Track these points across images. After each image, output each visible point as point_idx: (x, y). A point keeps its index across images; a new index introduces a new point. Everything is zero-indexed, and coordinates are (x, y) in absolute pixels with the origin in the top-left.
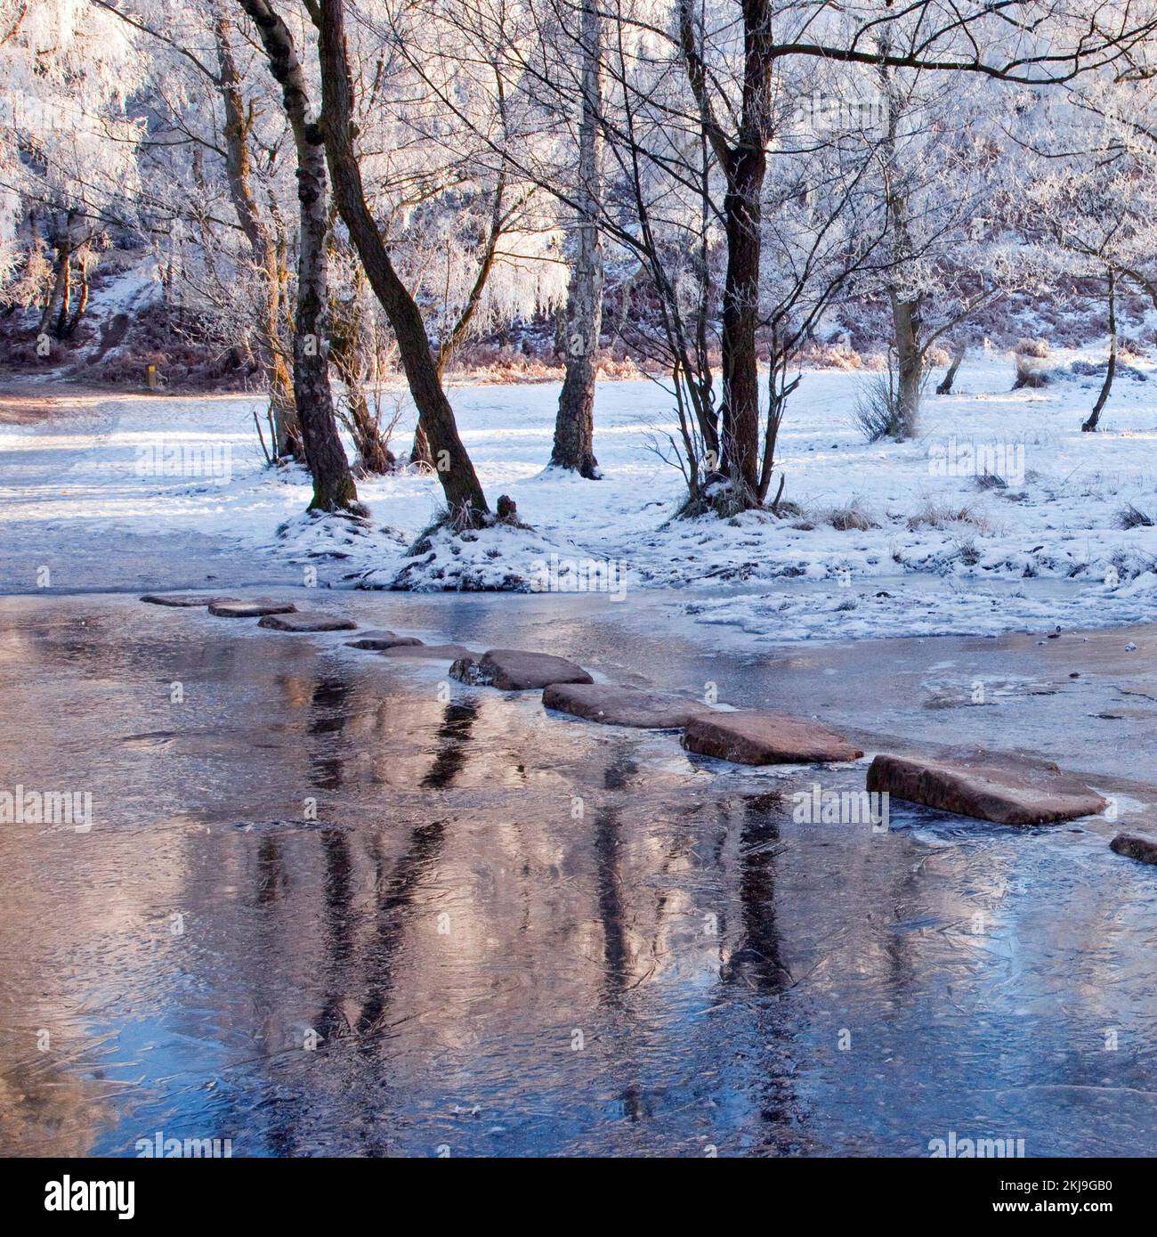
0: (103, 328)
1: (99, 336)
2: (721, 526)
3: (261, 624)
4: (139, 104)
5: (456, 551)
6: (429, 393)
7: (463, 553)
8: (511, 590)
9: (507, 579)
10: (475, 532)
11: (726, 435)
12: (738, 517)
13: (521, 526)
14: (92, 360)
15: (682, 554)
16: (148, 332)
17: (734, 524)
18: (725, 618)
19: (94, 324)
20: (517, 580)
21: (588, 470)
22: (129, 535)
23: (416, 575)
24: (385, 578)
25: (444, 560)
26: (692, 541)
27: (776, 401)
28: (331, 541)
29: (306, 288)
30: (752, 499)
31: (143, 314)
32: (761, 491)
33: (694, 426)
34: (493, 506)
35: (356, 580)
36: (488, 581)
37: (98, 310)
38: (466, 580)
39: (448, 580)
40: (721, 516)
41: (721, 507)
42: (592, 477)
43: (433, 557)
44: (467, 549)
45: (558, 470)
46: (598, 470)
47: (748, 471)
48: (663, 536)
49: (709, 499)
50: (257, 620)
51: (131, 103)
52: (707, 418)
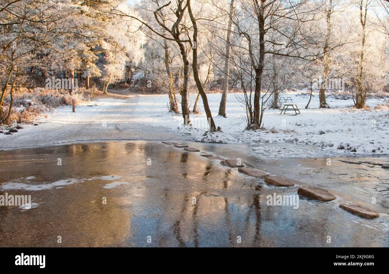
0: (135, 81)
1: (134, 83)
2: (253, 132)
3: (184, 149)
4: (146, 46)
5: (211, 136)
6: (207, 109)
7: (212, 136)
8: (221, 143)
9: (220, 141)
10: (214, 132)
11: (254, 116)
12: (256, 130)
13: (221, 132)
14: (133, 87)
15: (248, 137)
16: (142, 82)
17: (255, 131)
18: (260, 152)
19: (133, 81)
20: (222, 141)
21: (224, 116)
22: (152, 126)
23: (205, 140)
24: (200, 140)
25: (209, 137)
26: (249, 135)
27: (262, 111)
28: (187, 130)
29: (184, 88)
30: (258, 127)
31: (141, 79)
32: (259, 125)
33: (249, 114)
34: (217, 128)
35: (195, 140)
36: (217, 141)
37: (134, 78)
38: (213, 141)
39: (210, 141)
40: (253, 130)
41: (253, 128)
42: (225, 117)
43: (207, 137)
44: (213, 135)
45: (220, 116)
46: (226, 116)
47: (258, 122)
48: (243, 133)
49: (251, 127)
50: (184, 148)
51: (144, 46)
52: (251, 113)
